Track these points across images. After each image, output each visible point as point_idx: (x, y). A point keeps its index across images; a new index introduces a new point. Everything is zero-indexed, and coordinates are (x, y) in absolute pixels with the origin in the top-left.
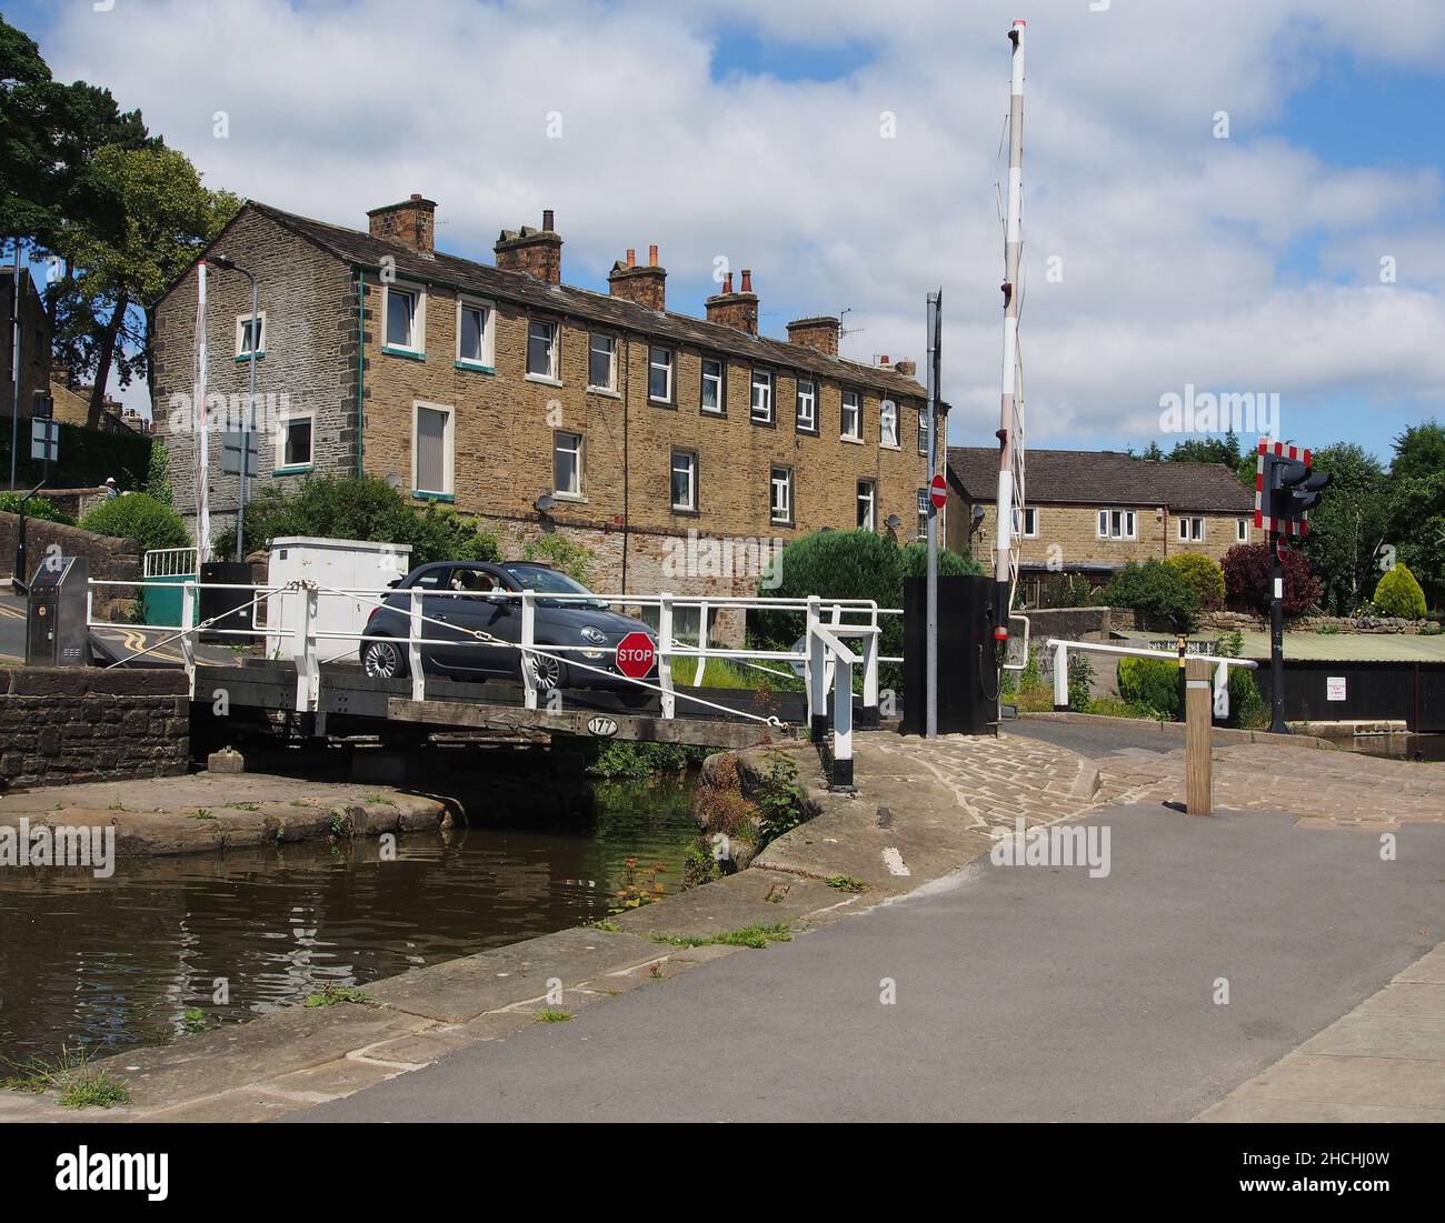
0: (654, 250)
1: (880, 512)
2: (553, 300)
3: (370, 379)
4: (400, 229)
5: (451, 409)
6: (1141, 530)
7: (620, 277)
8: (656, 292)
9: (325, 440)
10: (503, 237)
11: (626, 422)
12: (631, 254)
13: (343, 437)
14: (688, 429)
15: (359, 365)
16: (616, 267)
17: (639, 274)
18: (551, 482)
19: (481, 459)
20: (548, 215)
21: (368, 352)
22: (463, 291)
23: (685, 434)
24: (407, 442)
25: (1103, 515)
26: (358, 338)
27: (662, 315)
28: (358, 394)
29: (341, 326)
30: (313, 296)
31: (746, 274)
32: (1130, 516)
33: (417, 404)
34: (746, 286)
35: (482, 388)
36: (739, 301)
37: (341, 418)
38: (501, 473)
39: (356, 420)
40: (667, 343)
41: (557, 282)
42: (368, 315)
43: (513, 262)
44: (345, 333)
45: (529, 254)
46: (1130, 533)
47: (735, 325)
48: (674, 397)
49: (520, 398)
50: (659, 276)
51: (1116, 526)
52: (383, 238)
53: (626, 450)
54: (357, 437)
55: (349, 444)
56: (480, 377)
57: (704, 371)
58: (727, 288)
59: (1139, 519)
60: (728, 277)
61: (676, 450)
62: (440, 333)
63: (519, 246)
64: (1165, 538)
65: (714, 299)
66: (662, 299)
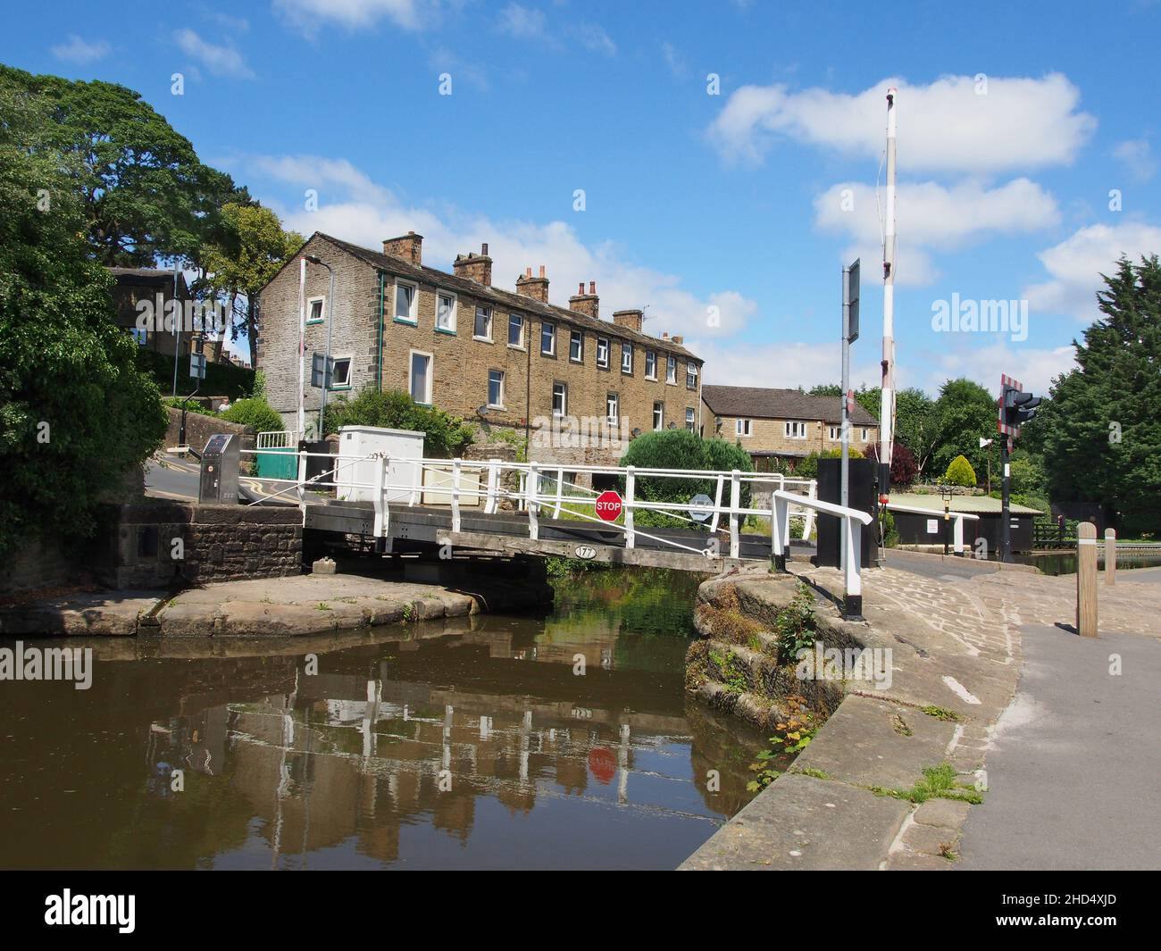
0: (543, 269)
1: (665, 420)
2: (488, 295)
3: (387, 335)
4: (402, 251)
5: (431, 355)
6: (809, 434)
7: (523, 283)
8: (543, 292)
9: (359, 371)
10: (458, 259)
11: (529, 365)
12: (529, 270)
13: (370, 369)
14: (563, 370)
15: (381, 328)
16: (521, 278)
17: (534, 282)
18: (486, 399)
19: (448, 384)
20: (485, 246)
21: (387, 321)
22: (440, 287)
23: (561, 373)
24: (407, 373)
25: (788, 425)
26: (380, 312)
27: (546, 306)
28: (380, 344)
29: (370, 305)
30: (353, 287)
31: (592, 284)
32: (803, 426)
33: (412, 351)
34: (593, 291)
35: (448, 343)
36: (588, 299)
37: (369, 359)
38: (459, 393)
39: (378, 360)
40: (551, 320)
41: (489, 285)
42: (385, 299)
43: (464, 273)
44: (372, 309)
45: (473, 268)
46: (803, 435)
47: (586, 312)
48: (555, 352)
49: (470, 350)
50: (545, 283)
51: (795, 430)
52: (392, 256)
53: (528, 381)
54: (377, 369)
55: (372, 373)
56: (448, 337)
57: (572, 338)
58: (582, 291)
59: (808, 427)
60: (582, 285)
61: (555, 381)
62: (426, 311)
63: (468, 264)
64: (822, 439)
65: (574, 297)
66: (547, 297)
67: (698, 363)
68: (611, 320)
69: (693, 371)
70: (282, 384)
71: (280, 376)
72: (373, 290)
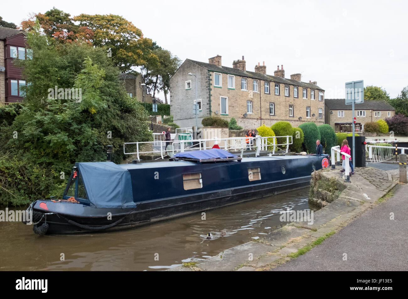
0: (264, 63)
1: (311, 113)
2: (245, 74)
3: (212, 92)
4: (215, 62)
5: (227, 97)
6: (366, 115)
7: (257, 68)
8: (264, 71)
9: (204, 105)
10: (234, 62)
11: (260, 98)
12: (259, 63)
13: (207, 104)
14: (272, 98)
15: (210, 90)
16: (256, 66)
17: (261, 67)
18: (246, 111)
19: (233, 107)
20: (243, 57)
21: (211, 87)
22: (229, 74)
23: (272, 99)
24: (219, 104)
25: (358, 112)
26: (209, 84)
27: (266, 75)
28: (210, 95)
29: (206, 82)
30: (200, 77)
31: (282, 66)
32: (364, 112)
33: (221, 97)
34: (282, 68)
35: (232, 93)
36: (280, 71)
37: (207, 101)
38: (237, 109)
39: (210, 101)
40: (268, 80)
41: (245, 70)
42: (211, 80)
43: (236, 67)
44: (207, 84)
45: (239, 65)
46: (364, 116)
47: (280, 76)
48: (269, 93)
49: (240, 94)
50: (265, 67)
51: (361, 114)
52: (212, 64)
53: (261, 103)
54: (210, 104)
55: (209, 105)
56: (233, 90)
57: (275, 86)
58: (278, 69)
59: (366, 112)
60: (278, 66)
61: (270, 103)
62: (225, 82)
63: (237, 63)
64: (372, 116)
65: (275, 71)
66: (266, 72)
67: (323, 91)
68: (290, 78)
69: (321, 94)
70: (179, 110)
71: (178, 108)
72: (207, 77)
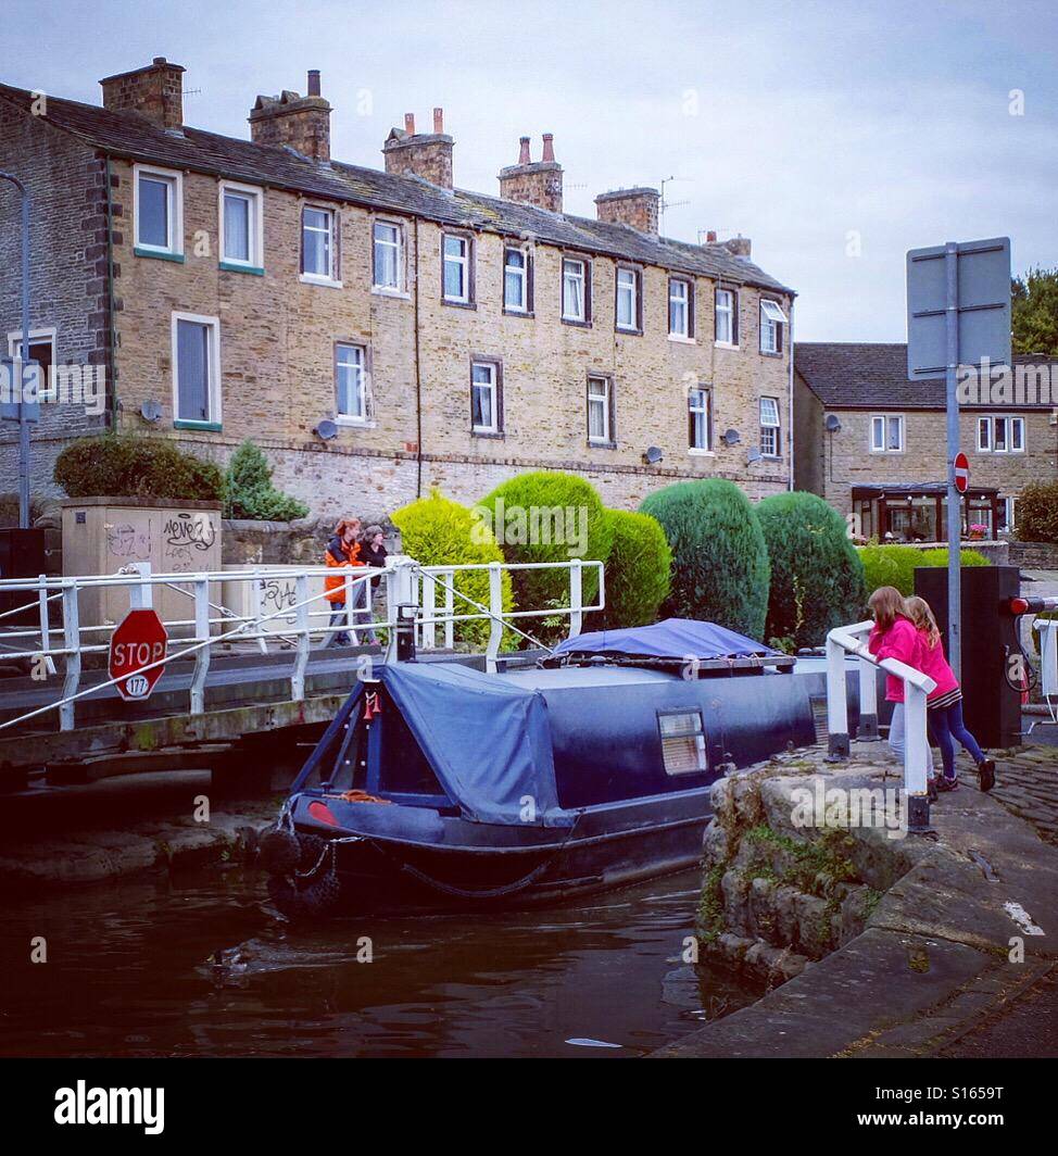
0: (438, 116)
1: (716, 427)
2: (325, 182)
3: (122, 287)
4: (142, 101)
5: (215, 321)
7: (396, 148)
8: (442, 165)
9: (71, 362)
10: (259, 103)
11: (417, 328)
12: (410, 120)
13: (93, 358)
14: (490, 331)
15: (109, 270)
16: (393, 136)
17: (423, 143)
18: (331, 405)
19: (251, 379)
20: (314, 77)
21: (119, 255)
22: (227, 177)
23: (486, 338)
24: (167, 362)
25: (983, 423)
26: (107, 240)
27: (450, 194)
28: (110, 305)
29: (87, 225)
30: (48, 190)
31: (548, 139)
32: (1017, 423)
33: (176, 315)
34: (548, 153)
35: (248, 293)
36: (536, 171)
37: (89, 336)
38: (274, 395)
39: (108, 338)
40: (462, 230)
41: (327, 159)
42: (117, 211)
43: (273, 135)
44: (91, 234)
45: (292, 124)
47: (537, 201)
48: (471, 298)
49: (293, 305)
50: (444, 145)
52: (122, 111)
53: (417, 362)
54: (108, 358)
56: (249, 279)
57: (505, 262)
58: (524, 156)
59: (1029, 425)
60: (525, 141)
61: (475, 359)
62: (198, 216)
63: (279, 115)
65: (508, 169)
66: (450, 174)
67: (784, 296)
69: (773, 314)
72: (91, 194)
